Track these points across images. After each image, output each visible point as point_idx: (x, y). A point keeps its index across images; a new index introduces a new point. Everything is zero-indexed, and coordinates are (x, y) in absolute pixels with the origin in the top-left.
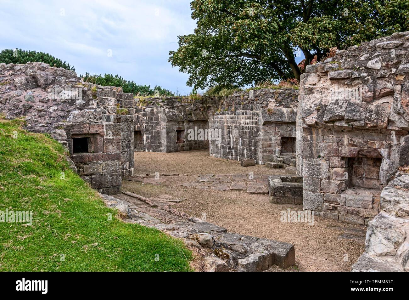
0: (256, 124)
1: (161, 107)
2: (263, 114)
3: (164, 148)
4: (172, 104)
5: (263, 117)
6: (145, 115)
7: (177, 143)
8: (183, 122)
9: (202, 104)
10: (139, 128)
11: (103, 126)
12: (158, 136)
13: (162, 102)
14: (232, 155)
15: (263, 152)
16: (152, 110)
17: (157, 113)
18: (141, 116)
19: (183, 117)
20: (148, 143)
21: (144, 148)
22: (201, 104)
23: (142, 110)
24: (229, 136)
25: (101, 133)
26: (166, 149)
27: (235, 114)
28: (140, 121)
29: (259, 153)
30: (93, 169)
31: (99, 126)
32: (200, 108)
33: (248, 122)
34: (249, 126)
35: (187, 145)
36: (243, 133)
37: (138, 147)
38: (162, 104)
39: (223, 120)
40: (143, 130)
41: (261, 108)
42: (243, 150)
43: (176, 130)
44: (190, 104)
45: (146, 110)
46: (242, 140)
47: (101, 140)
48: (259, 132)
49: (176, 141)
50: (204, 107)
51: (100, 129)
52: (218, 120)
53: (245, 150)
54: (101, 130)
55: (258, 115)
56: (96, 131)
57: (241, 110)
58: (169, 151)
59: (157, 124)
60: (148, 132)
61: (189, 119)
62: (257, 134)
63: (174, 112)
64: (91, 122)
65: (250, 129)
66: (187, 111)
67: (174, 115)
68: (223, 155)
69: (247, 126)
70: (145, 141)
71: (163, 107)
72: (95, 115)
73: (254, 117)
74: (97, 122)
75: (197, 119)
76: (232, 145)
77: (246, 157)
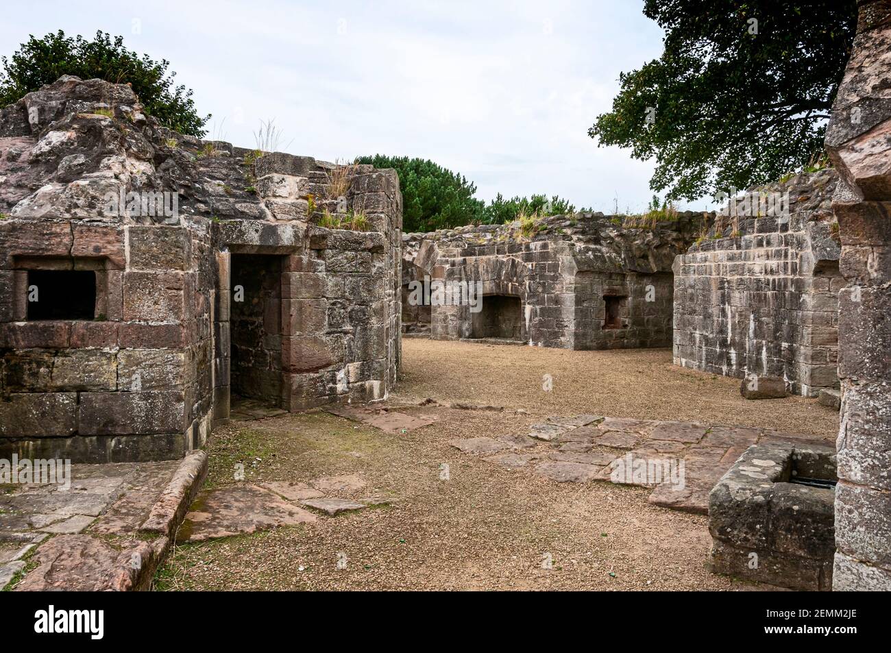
0: (794, 271)
1: (565, 237)
2: (814, 238)
3: (568, 338)
4: (596, 232)
5: (814, 248)
6: (528, 258)
7: (604, 327)
8: (624, 276)
9: (678, 230)
10: (516, 289)
11: (121, 233)
12: (556, 310)
13: (571, 226)
14: (729, 364)
15: (813, 358)
16: (545, 246)
17: (556, 252)
18: (520, 260)
19: (622, 263)
20: (535, 326)
21: (526, 338)
22: (675, 231)
23: (523, 248)
24: (723, 311)
25: (113, 257)
26: (572, 341)
27: (739, 247)
28: (518, 274)
29: (801, 359)
30: (84, 372)
31: (105, 234)
32: (674, 243)
33: (774, 267)
34: (776, 277)
35: (634, 334)
36: (760, 301)
37: (518, 335)
38: (569, 231)
39: (707, 263)
40: (524, 293)
41: (810, 220)
42: (758, 349)
43: (601, 295)
44: (645, 230)
45: (532, 246)
46: (757, 319)
47: (117, 281)
48: (804, 296)
49: (603, 323)
50: (684, 238)
51: (109, 242)
52: (696, 265)
53: (764, 349)
54: (115, 247)
55: (800, 244)
56: (97, 249)
57: (755, 234)
58: (580, 346)
59: (555, 278)
60: (535, 300)
61: (638, 269)
62: (796, 299)
63: (600, 251)
64: (81, 219)
65: (779, 287)
66: (634, 248)
67: (600, 258)
68: (708, 361)
69: (771, 278)
70: (527, 321)
71: (571, 239)
72: (93, 198)
73: (791, 251)
74: (99, 218)
75: (663, 268)
76: (730, 335)
77: (765, 369)
